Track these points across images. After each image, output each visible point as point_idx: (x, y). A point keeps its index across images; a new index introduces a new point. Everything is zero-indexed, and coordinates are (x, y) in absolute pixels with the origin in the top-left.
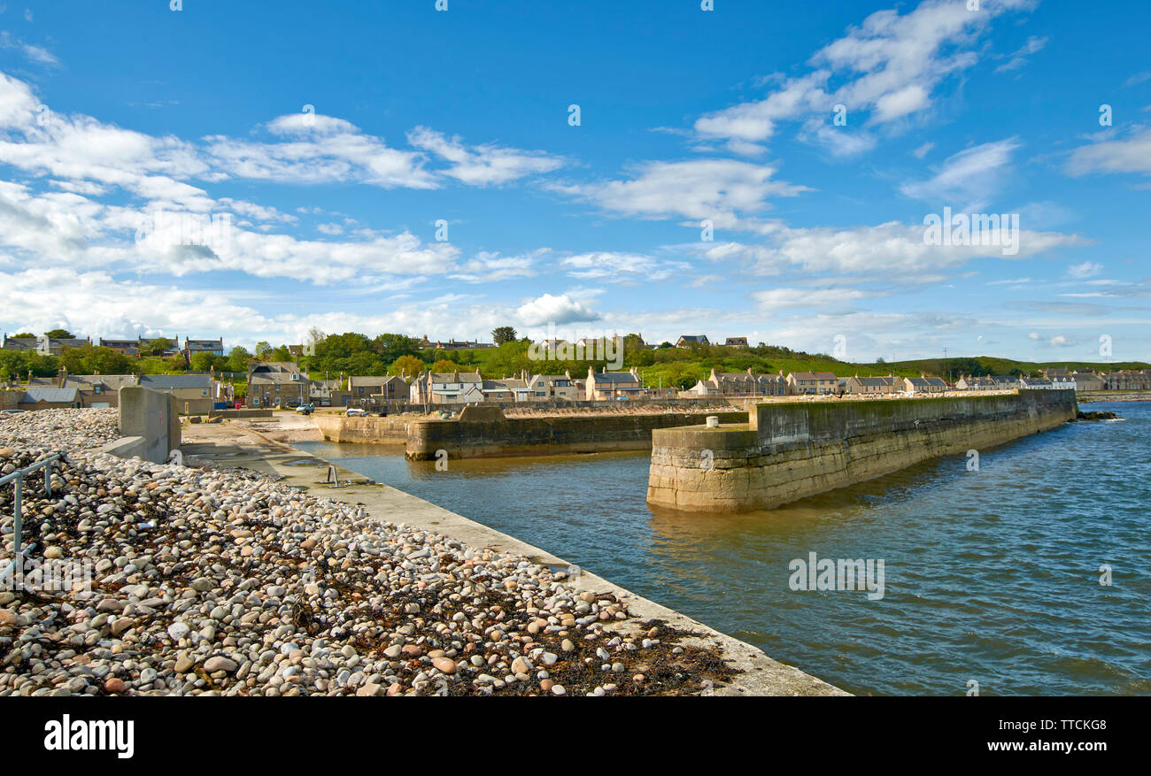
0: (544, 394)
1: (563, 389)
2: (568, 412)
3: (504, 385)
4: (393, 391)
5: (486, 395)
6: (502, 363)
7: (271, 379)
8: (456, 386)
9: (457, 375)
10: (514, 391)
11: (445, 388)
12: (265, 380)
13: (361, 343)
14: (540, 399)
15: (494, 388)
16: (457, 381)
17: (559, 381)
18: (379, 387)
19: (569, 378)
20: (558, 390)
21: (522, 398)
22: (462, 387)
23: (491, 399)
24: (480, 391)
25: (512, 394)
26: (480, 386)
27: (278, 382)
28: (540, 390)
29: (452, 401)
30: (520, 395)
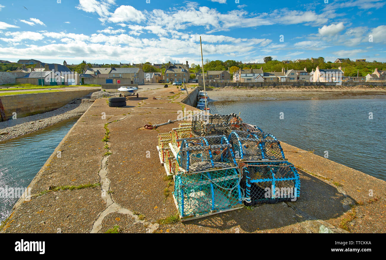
0: (294, 79)
1: (303, 77)
2: (312, 88)
3: (274, 75)
4: (224, 77)
5: (265, 79)
6: (267, 68)
7: (174, 71)
8: (251, 75)
9: (252, 70)
10: (279, 77)
11: (246, 75)
12: (171, 71)
13: (220, 63)
14: (293, 81)
15: (269, 76)
16: (252, 73)
17: (302, 72)
18: (218, 75)
19: (306, 71)
20: (301, 77)
21: (283, 80)
22: (254, 75)
23: (267, 81)
24: (262, 77)
25: (278, 79)
26: (262, 75)
27: (176, 72)
28: (292, 77)
29: (249, 81)
30: (282, 79)
